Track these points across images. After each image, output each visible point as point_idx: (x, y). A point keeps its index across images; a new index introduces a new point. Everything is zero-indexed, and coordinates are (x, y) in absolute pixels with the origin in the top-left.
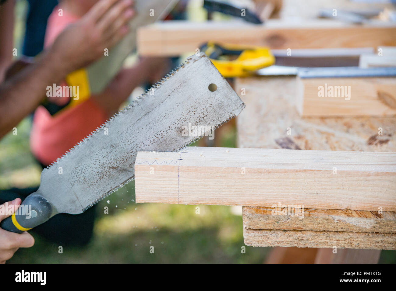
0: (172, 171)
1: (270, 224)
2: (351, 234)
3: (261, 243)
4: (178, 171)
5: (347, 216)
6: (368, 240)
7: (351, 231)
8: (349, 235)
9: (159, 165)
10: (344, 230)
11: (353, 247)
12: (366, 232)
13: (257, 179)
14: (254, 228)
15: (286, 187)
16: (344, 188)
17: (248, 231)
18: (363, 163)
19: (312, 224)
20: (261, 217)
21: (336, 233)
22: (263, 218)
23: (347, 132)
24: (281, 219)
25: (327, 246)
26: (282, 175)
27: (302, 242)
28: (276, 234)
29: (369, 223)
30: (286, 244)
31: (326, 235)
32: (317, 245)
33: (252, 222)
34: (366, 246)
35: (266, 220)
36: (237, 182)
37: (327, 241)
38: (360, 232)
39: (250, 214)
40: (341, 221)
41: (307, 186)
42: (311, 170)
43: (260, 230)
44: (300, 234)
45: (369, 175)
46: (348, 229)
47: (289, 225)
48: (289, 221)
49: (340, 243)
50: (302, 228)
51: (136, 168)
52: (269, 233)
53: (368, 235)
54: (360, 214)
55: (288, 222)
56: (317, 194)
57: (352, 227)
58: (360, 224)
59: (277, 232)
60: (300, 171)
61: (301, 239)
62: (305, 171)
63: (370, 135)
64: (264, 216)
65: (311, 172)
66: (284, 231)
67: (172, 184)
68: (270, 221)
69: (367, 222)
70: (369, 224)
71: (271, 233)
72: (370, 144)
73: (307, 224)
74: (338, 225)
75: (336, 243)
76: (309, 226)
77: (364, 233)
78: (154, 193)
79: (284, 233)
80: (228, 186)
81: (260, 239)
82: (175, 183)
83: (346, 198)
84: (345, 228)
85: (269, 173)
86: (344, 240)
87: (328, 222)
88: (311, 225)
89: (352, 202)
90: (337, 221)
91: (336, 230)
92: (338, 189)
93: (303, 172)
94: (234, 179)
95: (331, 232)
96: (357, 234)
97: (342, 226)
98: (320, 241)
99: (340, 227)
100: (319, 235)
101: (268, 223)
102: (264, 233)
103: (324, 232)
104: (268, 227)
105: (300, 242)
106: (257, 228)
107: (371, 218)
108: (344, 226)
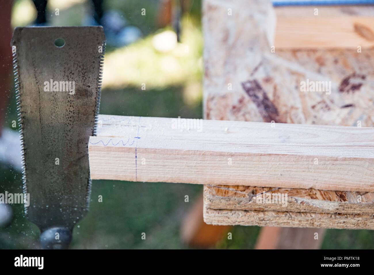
0: (129, 152)
1: (231, 205)
2: (313, 215)
3: (221, 223)
4: (135, 152)
5: (311, 198)
6: (330, 221)
7: (314, 212)
8: (312, 217)
9: (115, 146)
10: (307, 211)
11: (315, 226)
12: (329, 214)
13: (219, 161)
14: (214, 208)
15: (250, 169)
16: (309, 171)
17: (208, 210)
18: (331, 144)
19: (275, 206)
20: (222, 199)
21: (298, 214)
22: (224, 200)
23: (319, 72)
24: (243, 201)
25: (289, 225)
26: (246, 158)
27: (264, 221)
28: (237, 215)
29: (333, 205)
30: (247, 224)
31: (288, 216)
32: (278, 224)
33: (212, 203)
34: (327, 226)
35: (227, 202)
36: (198, 163)
37: (289, 221)
38: (323, 213)
39: (211, 196)
40: (304, 203)
41: (271, 168)
42: (276, 155)
43: (220, 210)
44: (261, 215)
45: (336, 160)
46: (311, 210)
47: (251, 206)
48: (251, 202)
49: (301, 223)
50: (264, 209)
51: (90, 148)
52: (230, 214)
53: (331, 216)
54: (324, 196)
55: (250, 204)
56: (281, 175)
57: (315, 209)
58: (323, 206)
59: (238, 213)
60: (264, 155)
61: (262, 219)
62: (270, 155)
63: (343, 77)
64: (225, 198)
65: (276, 156)
66: (246, 211)
67: (129, 164)
68: (231, 202)
69: (330, 205)
70: (333, 207)
71: (231, 214)
72: (341, 90)
73: (269, 206)
74: (300, 207)
75: (298, 223)
76: (271, 208)
77: (326, 214)
78: (110, 171)
79: (245, 213)
80: (188, 167)
81: (220, 219)
82: (133, 163)
83: (311, 179)
84: (308, 210)
85: (232, 156)
86: (307, 221)
87: (291, 204)
88: (273, 207)
89: (317, 183)
90: (301, 203)
91: (299, 211)
92: (304, 171)
93: (268, 156)
94: (195, 160)
95: (293, 212)
96: (320, 216)
97: (305, 208)
98: (282, 221)
99: (303, 209)
100: (281, 216)
101: (229, 204)
102: (224, 214)
103: (286, 213)
104: (228, 207)
105: (261, 222)
106: (217, 208)
107: (335, 201)
108: (307, 208)
